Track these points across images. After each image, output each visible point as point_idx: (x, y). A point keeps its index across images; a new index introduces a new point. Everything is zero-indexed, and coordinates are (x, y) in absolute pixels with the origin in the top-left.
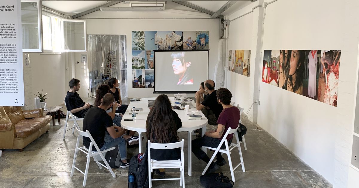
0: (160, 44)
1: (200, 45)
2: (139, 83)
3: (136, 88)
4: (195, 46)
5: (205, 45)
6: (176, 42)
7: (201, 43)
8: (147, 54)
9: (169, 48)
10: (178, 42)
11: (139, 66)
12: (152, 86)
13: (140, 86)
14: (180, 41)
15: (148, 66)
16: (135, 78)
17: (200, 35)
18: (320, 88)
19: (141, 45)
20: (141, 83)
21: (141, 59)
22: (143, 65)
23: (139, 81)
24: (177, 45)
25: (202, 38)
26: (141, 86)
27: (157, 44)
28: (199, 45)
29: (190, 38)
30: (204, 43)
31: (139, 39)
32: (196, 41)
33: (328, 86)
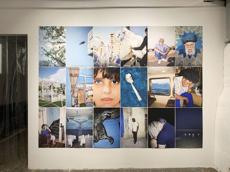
1: (185, 55)
2: (53, 138)
3: (47, 147)
4: (174, 59)
5: (195, 56)
6: (133, 50)
7: (187, 51)
8: (71, 75)
9: (117, 62)
10: (136, 49)
11: (54, 100)
12: (81, 144)
13: (54, 143)
14: (140, 48)
15: (73, 99)
16: (44, 125)
17: (185, 34)
19: (58, 56)
20: (57, 138)
21: (57, 86)
22: (61, 98)
23: (53, 133)
24: (134, 56)
25: (188, 41)
26: (57, 143)
27: (91, 55)
28: (182, 56)
29: (162, 41)
30: (193, 52)
31: (54, 44)
32: (176, 47)
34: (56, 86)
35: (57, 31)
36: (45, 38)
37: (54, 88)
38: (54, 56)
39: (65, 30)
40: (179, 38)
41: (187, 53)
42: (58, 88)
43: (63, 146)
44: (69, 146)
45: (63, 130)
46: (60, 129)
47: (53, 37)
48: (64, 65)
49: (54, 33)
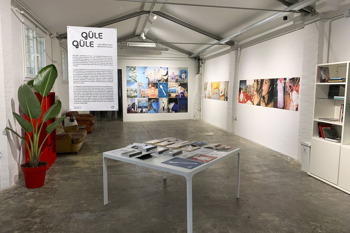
0: (149, 78)
1: (182, 79)
2: (133, 109)
3: (130, 113)
4: (178, 80)
5: (185, 79)
6: (163, 76)
7: (182, 77)
9: (157, 81)
10: (164, 76)
11: (133, 95)
12: (144, 112)
13: (133, 112)
14: (165, 75)
16: (129, 105)
17: (182, 70)
18: (287, 101)
20: (134, 109)
23: (133, 108)
24: (163, 78)
25: (183, 73)
26: (134, 112)
28: (181, 78)
29: (173, 73)
30: (185, 77)
31: (132, 73)
32: (178, 75)
33: (292, 100)
34: (134, 90)
35: (134, 68)
36: (129, 71)
37: (133, 90)
38: (133, 78)
39: (137, 68)
40: (179, 72)
41: (182, 78)
42: (134, 91)
43: (137, 113)
44: (139, 113)
45: (137, 107)
46: (136, 106)
47: (132, 71)
48: (136, 81)
49: (133, 69)
